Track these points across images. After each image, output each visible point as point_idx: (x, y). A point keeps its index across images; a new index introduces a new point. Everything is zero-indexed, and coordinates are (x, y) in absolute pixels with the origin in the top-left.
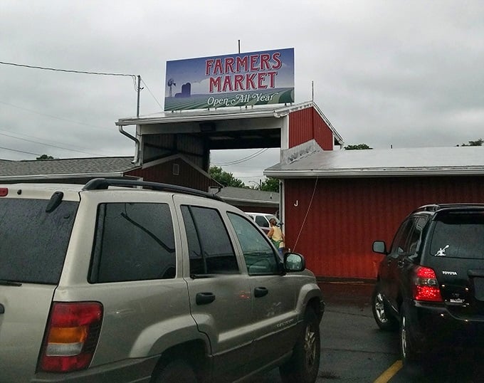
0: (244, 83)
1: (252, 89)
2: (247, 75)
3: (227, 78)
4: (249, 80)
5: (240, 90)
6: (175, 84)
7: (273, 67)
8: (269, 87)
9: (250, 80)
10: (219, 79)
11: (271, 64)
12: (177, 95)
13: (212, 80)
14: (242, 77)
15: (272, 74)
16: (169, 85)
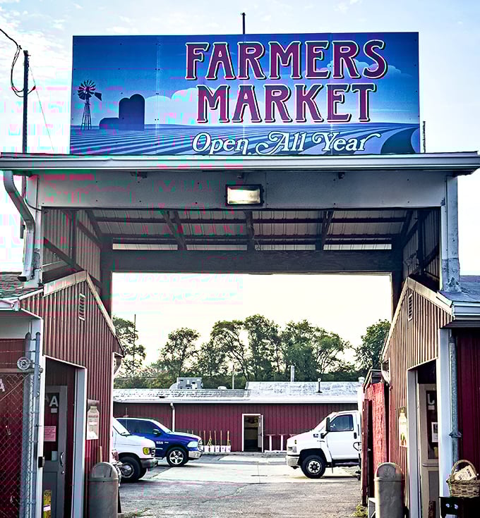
0: (291, 106)
1: (310, 121)
2: (299, 88)
3: (245, 90)
4: (305, 99)
5: (279, 121)
6: (99, 96)
7: (367, 72)
8: (356, 119)
9: (307, 99)
10: (222, 92)
11: (361, 66)
12: (105, 123)
13: (203, 92)
14: (284, 89)
15: (363, 88)
16: (82, 96)
